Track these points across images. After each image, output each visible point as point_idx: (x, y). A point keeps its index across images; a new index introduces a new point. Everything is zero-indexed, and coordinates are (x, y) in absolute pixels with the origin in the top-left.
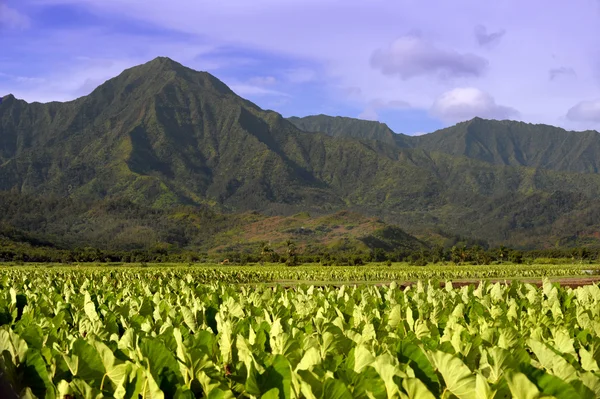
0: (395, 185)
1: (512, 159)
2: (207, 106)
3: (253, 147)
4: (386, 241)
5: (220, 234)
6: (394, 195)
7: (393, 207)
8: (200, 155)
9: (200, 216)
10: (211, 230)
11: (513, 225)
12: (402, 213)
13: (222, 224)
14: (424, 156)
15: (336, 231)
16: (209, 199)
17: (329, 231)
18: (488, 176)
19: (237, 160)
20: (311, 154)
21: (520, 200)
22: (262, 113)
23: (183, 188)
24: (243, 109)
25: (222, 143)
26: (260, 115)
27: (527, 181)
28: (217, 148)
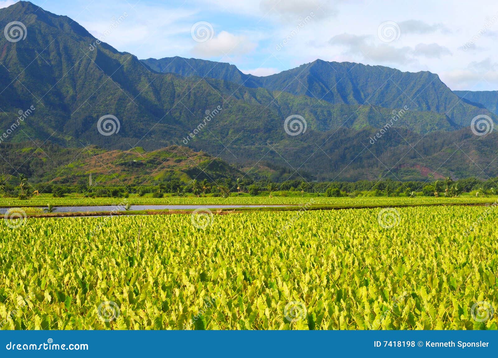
0: (237, 122)
1: (351, 98)
2: (66, 48)
3: (107, 87)
4: (210, 173)
5: (62, 166)
6: (237, 131)
7: (235, 142)
8: (59, 94)
9: (46, 150)
10: (55, 163)
11: (343, 158)
12: (243, 147)
13: (65, 158)
14: (267, 95)
15: (165, 164)
16: (65, 133)
17: (160, 163)
18: (325, 113)
19: (93, 98)
20: (161, 93)
21: (351, 135)
22: (118, 55)
23: (41, 124)
24: (99, 52)
25: (80, 82)
26: (116, 56)
27: (361, 118)
28: (74, 87)
